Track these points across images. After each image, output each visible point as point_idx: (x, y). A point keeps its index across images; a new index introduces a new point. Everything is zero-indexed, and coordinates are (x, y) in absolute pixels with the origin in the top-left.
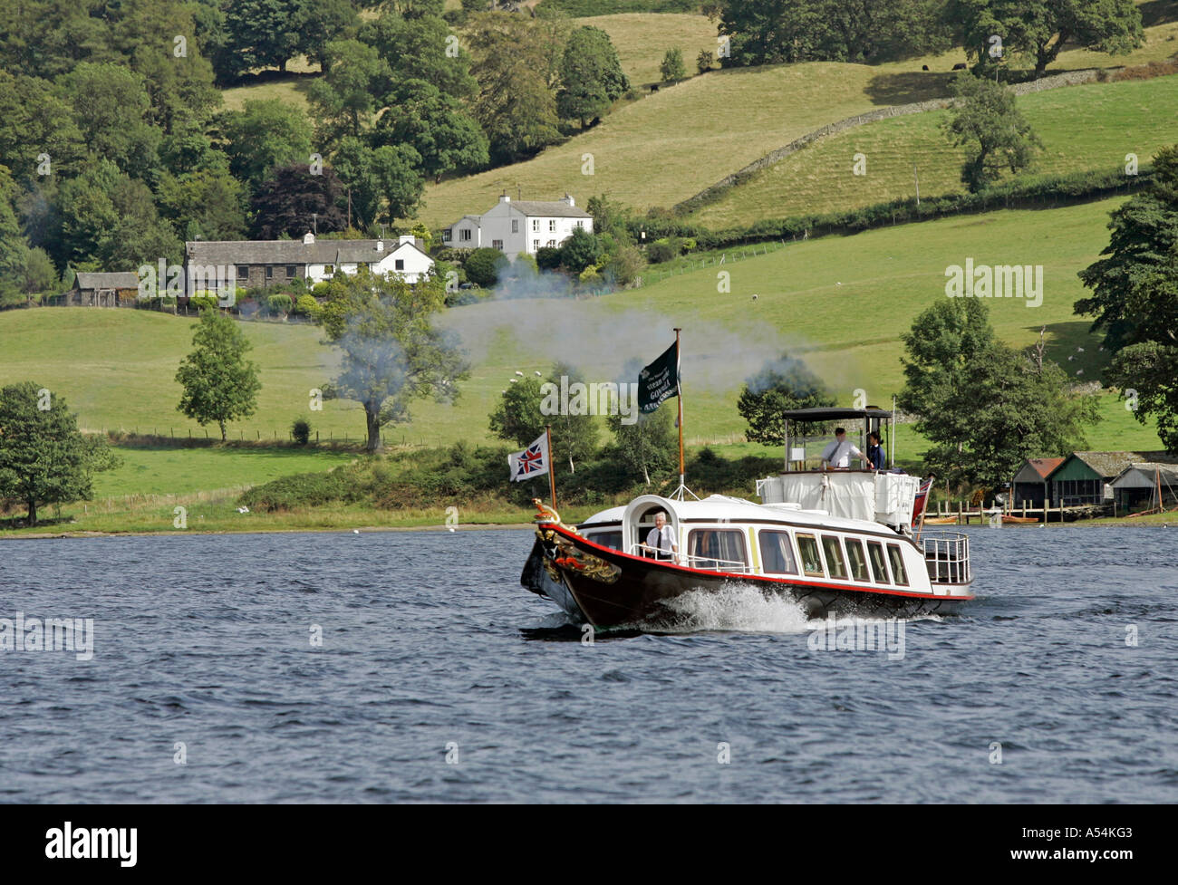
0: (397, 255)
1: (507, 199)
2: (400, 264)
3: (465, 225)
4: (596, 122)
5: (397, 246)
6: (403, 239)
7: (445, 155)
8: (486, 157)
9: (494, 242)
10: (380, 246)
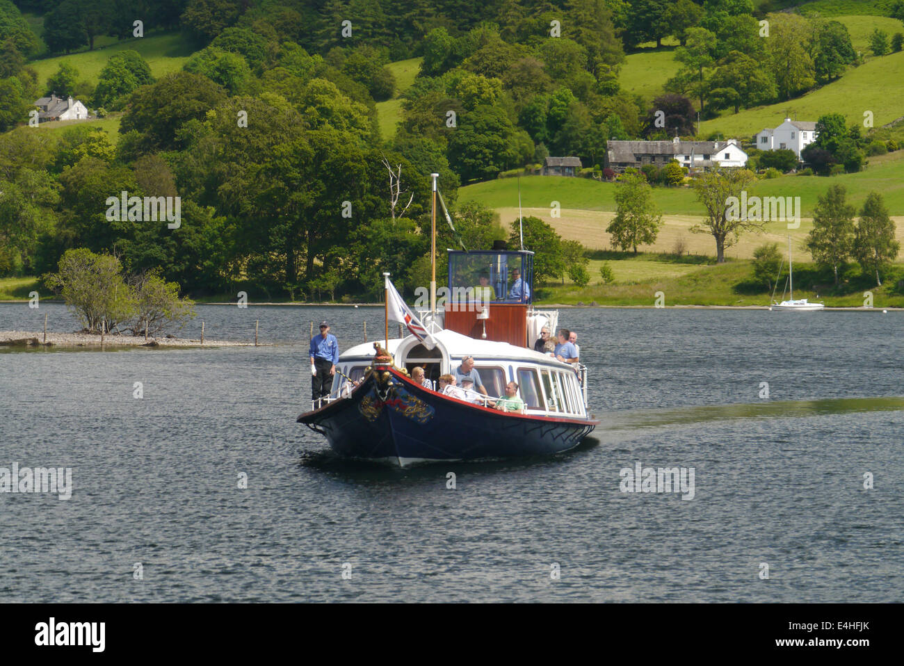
0: (726, 151)
1: (789, 120)
2: (727, 156)
3: (764, 134)
4: (838, 78)
5: (726, 146)
6: (729, 142)
7: (752, 95)
8: (776, 95)
9: (781, 144)
10: (716, 146)
